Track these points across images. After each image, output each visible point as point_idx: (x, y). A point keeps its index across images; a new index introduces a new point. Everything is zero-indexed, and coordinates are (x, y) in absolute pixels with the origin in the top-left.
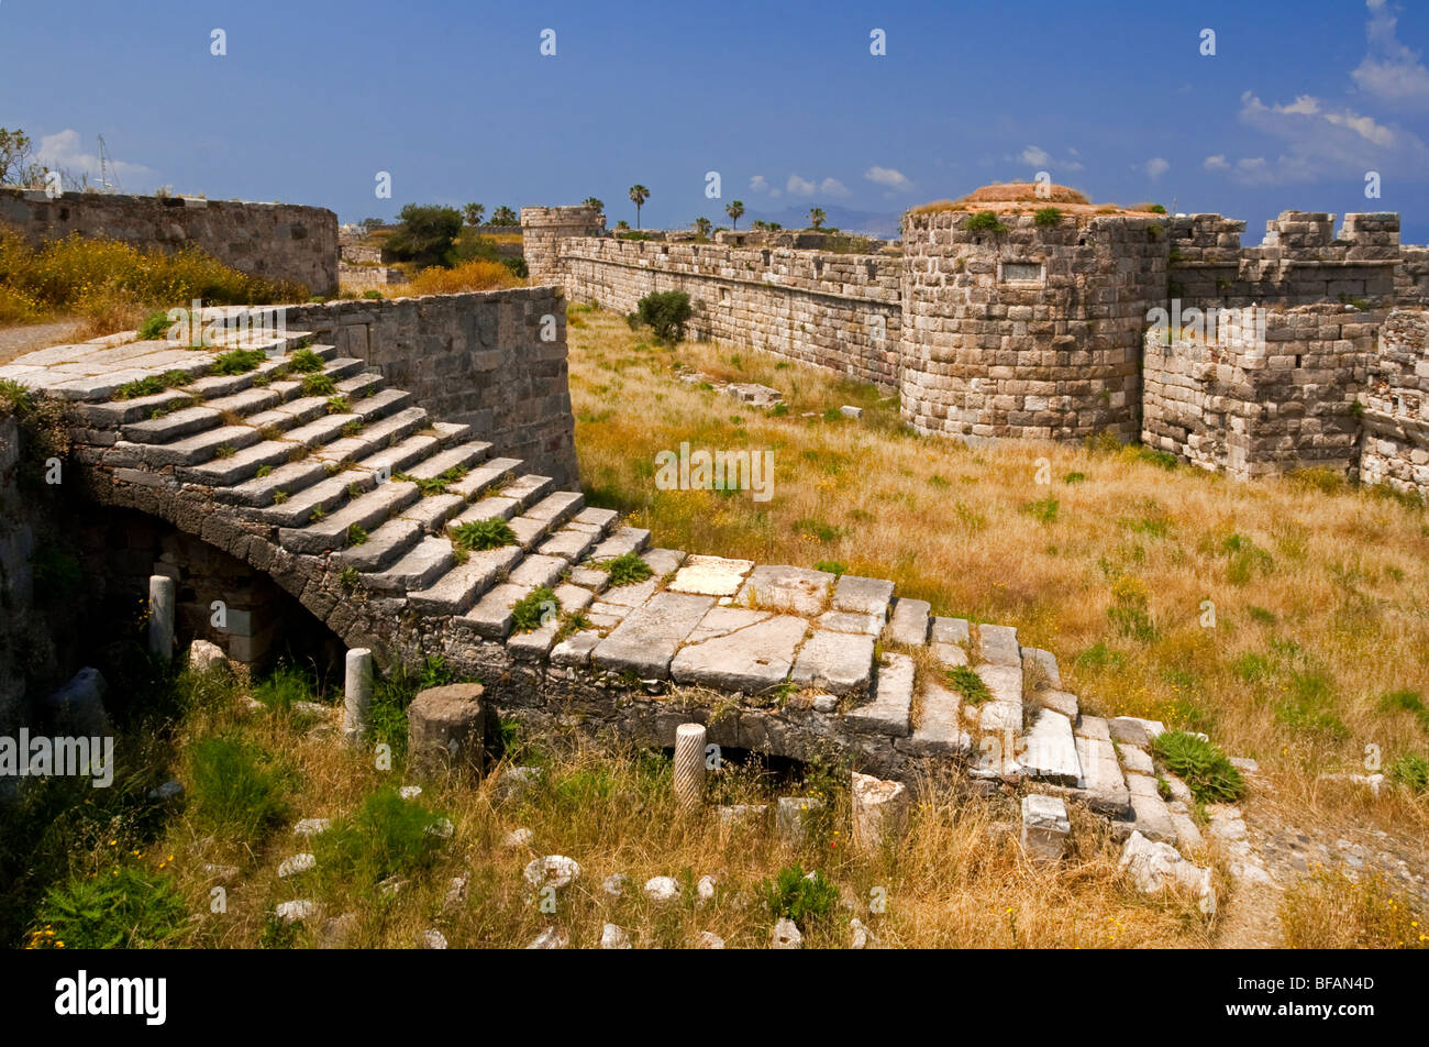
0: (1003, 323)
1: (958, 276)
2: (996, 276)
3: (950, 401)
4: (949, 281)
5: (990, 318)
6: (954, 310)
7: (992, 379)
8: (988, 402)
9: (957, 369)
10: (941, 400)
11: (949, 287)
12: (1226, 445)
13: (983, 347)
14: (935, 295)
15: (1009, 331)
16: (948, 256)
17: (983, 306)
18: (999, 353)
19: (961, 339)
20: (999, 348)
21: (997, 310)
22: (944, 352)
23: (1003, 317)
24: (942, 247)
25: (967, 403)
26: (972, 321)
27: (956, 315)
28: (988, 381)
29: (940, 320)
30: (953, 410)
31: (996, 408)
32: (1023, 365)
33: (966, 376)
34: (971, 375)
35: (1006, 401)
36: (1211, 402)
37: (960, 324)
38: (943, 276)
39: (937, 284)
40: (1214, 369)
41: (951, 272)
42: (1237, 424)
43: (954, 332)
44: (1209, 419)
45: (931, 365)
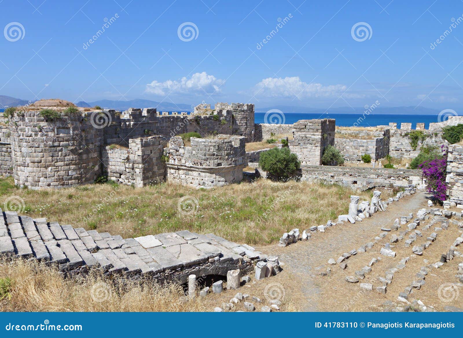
0: (58, 148)
1: (40, 133)
2: (54, 132)
3: (41, 176)
4: (36, 135)
5: (54, 147)
6: (39, 145)
7: (56, 167)
8: (56, 174)
9: (42, 165)
10: (37, 176)
11: (36, 137)
12: (134, 177)
13: (52, 156)
14: (30, 140)
15: (61, 150)
16: (35, 126)
17: (51, 143)
18: (58, 158)
19: (43, 155)
20: (58, 156)
21: (56, 144)
22: (36, 159)
23: (59, 146)
24: (32, 123)
25: (48, 176)
26: (47, 148)
27: (40, 146)
28: (55, 167)
29: (33, 149)
30: (42, 179)
31: (59, 176)
32: (67, 161)
33: (46, 167)
34: (48, 166)
35: (62, 173)
36: (129, 166)
37: (42, 149)
38: (33, 133)
39: (31, 136)
40: (128, 156)
41: (36, 132)
42: (137, 171)
43: (40, 152)
44: (127, 170)
45: (30, 164)
